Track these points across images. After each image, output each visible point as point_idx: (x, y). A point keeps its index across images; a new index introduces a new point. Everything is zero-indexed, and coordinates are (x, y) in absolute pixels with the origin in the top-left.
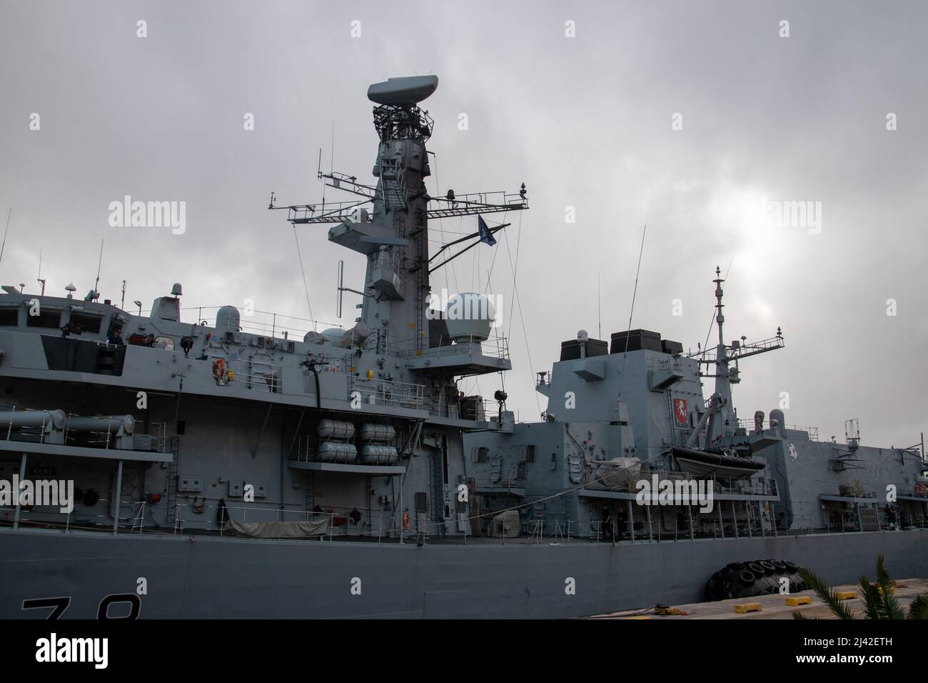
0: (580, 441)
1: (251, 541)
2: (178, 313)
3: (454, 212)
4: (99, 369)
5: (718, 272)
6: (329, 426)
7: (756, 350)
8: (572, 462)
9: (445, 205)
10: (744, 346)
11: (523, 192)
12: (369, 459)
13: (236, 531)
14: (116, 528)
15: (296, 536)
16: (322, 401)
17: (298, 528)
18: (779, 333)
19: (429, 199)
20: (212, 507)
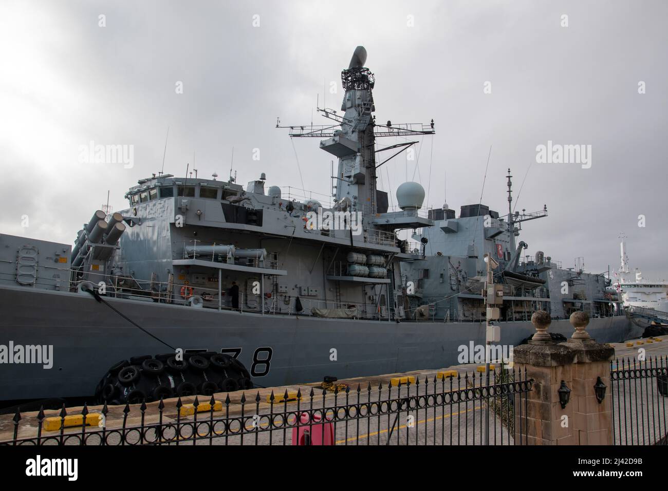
0: (455, 267)
1: (324, 319)
2: (263, 190)
3: (390, 134)
4: (249, 222)
5: (509, 172)
6: (356, 257)
7: (531, 217)
8: (452, 278)
9: (386, 130)
10: (524, 215)
11: (432, 125)
12: (374, 275)
13: (317, 313)
14: (263, 312)
15: (344, 317)
16: (354, 242)
17: (344, 313)
18: (545, 208)
19: (375, 125)
20: (293, 301)
